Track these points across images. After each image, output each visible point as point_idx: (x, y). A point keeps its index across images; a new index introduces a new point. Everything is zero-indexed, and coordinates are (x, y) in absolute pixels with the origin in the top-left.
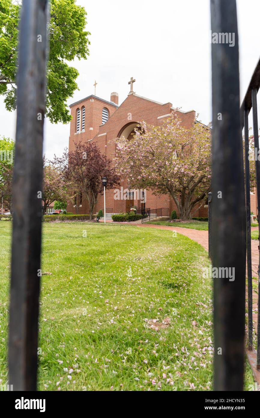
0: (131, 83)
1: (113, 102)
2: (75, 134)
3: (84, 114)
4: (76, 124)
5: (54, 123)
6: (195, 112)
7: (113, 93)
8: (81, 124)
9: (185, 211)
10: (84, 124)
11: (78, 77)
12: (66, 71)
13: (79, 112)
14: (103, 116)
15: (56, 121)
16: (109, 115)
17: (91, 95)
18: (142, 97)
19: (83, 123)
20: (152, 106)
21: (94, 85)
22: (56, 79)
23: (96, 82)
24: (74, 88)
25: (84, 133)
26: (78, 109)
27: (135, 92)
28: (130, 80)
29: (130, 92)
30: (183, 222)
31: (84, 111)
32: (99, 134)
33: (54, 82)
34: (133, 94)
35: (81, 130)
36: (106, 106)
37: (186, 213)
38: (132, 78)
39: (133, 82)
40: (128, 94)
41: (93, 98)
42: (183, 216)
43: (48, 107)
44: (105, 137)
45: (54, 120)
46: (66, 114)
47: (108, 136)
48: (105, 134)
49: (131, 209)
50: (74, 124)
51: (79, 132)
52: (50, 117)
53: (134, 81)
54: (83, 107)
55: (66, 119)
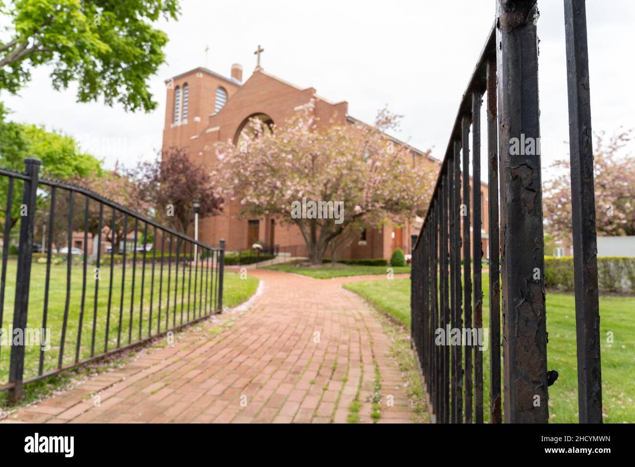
0: (258, 52)
1: (234, 79)
2: (172, 125)
3: (187, 95)
4: (174, 110)
5: (131, 112)
6: (347, 103)
7: (235, 65)
9: (318, 250)
10: (186, 112)
11: (168, 44)
12: (148, 36)
13: (179, 92)
14: (216, 100)
15: (131, 109)
16: (227, 98)
17: (198, 66)
18: (273, 76)
19: (185, 110)
20: (287, 91)
21: (205, 50)
23: (209, 47)
24: (159, 62)
25: (187, 125)
26: (177, 87)
27: (263, 68)
28: (256, 49)
29: (256, 67)
30: (313, 266)
31: (187, 91)
32: (209, 127)
33: (128, 53)
34: (260, 70)
35: (182, 121)
36: (223, 84)
37: (318, 254)
38: (259, 46)
40: (254, 70)
41: (202, 72)
42: (314, 258)
43: (121, 88)
44: (217, 133)
45: (129, 107)
46: (149, 98)
47: (222, 133)
48: (217, 128)
49: (255, 246)
50: (171, 111)
51: (178, 123)
52: (124, 103)
53: (261, 51)
54: (186, 84)
55: (150, 106)
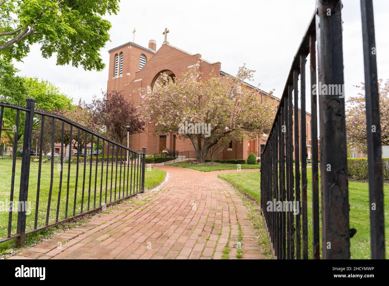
0: (165, 33)
1: (151, 49)
2: (113, 78)
3: (122, 60)
4: (114, 69)
6: (220, 63)
7: (151, 40)
8: (120, 69)
9: (202, 154)
10: (121, 70)
11: (111, 29)
12: (98, 24)
13: (118, 57)
14: (140, 62)
15: (89, 69)
16: (147, 61)
17: (129, 42)
18: (175, 47)
19: (121, 68)
20: (183, 56)
21: (133, 32)
22: (88, 31)
23: (135, 30)
24: (106, 40)
25: (122, 78)
26: (116, 55)
27: (169, 42)
28: (164, 31)
29: (164, 42)
30: (199, 164)
31: (122, 57)
32: (135, 79)
33: (87, 34)
34: (166, 44)
35: (119, 75)
36: (144, 53)
37: (203, 156)
38: (166, 29)
39: (167, 33)
40: (162, 44)
41: (131, 45)
42: (200, 159)
43: (83, 55)
44: (141, 83)
45: (87, 67)
46: (100, 62)
47: (143, 82)
48: (141, 80)
49: (163, 151)
50: (113, 69)
51: (117, 77)
52: (84, 65)
54: (121, 53)
55: (99, 67)
